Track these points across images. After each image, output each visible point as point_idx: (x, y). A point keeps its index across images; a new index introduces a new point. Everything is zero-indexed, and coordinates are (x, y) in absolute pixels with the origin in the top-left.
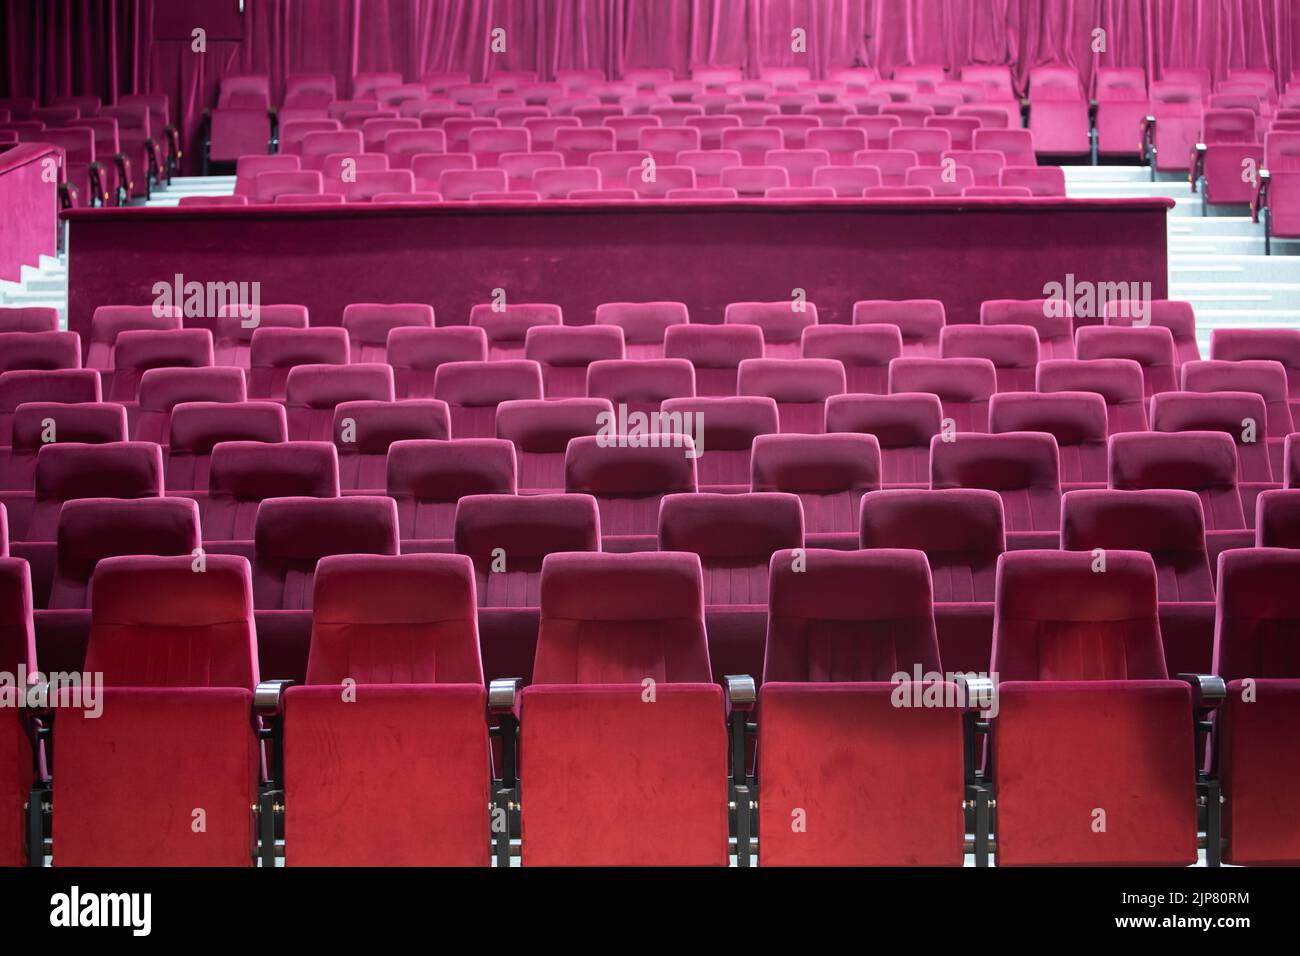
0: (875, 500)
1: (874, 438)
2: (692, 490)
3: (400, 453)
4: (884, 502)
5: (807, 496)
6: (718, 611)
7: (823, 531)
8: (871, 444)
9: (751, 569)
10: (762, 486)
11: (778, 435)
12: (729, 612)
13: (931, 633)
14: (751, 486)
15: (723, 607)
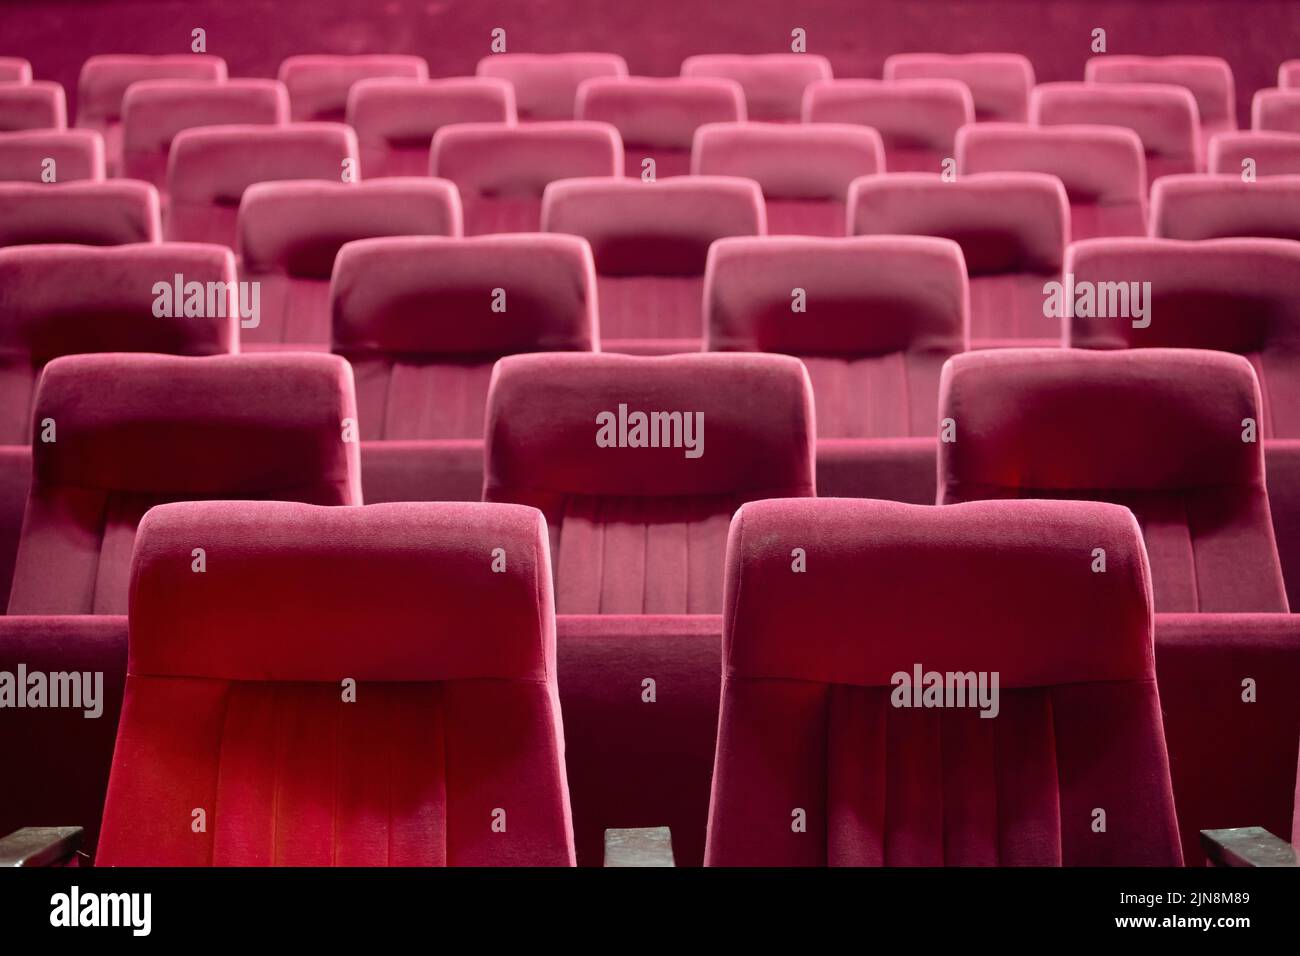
0: (976, 370)
1: (954, 249)
2: (584, 346)
4: (995, 380)
5: (817, 363)
6: (613, 632)
7: (849, 435)
8: (945, 260)
9: (693, 527)
10: (727, 342)
11: (764, 240)
12: (638, 632)
13: (1152, 721)
14: (705, 342)
15: (624, 623)
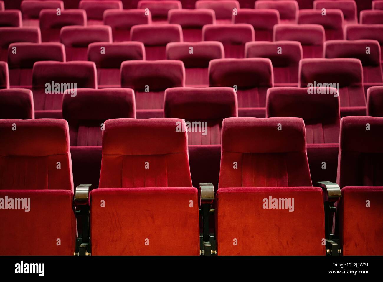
3: (127, 67)
